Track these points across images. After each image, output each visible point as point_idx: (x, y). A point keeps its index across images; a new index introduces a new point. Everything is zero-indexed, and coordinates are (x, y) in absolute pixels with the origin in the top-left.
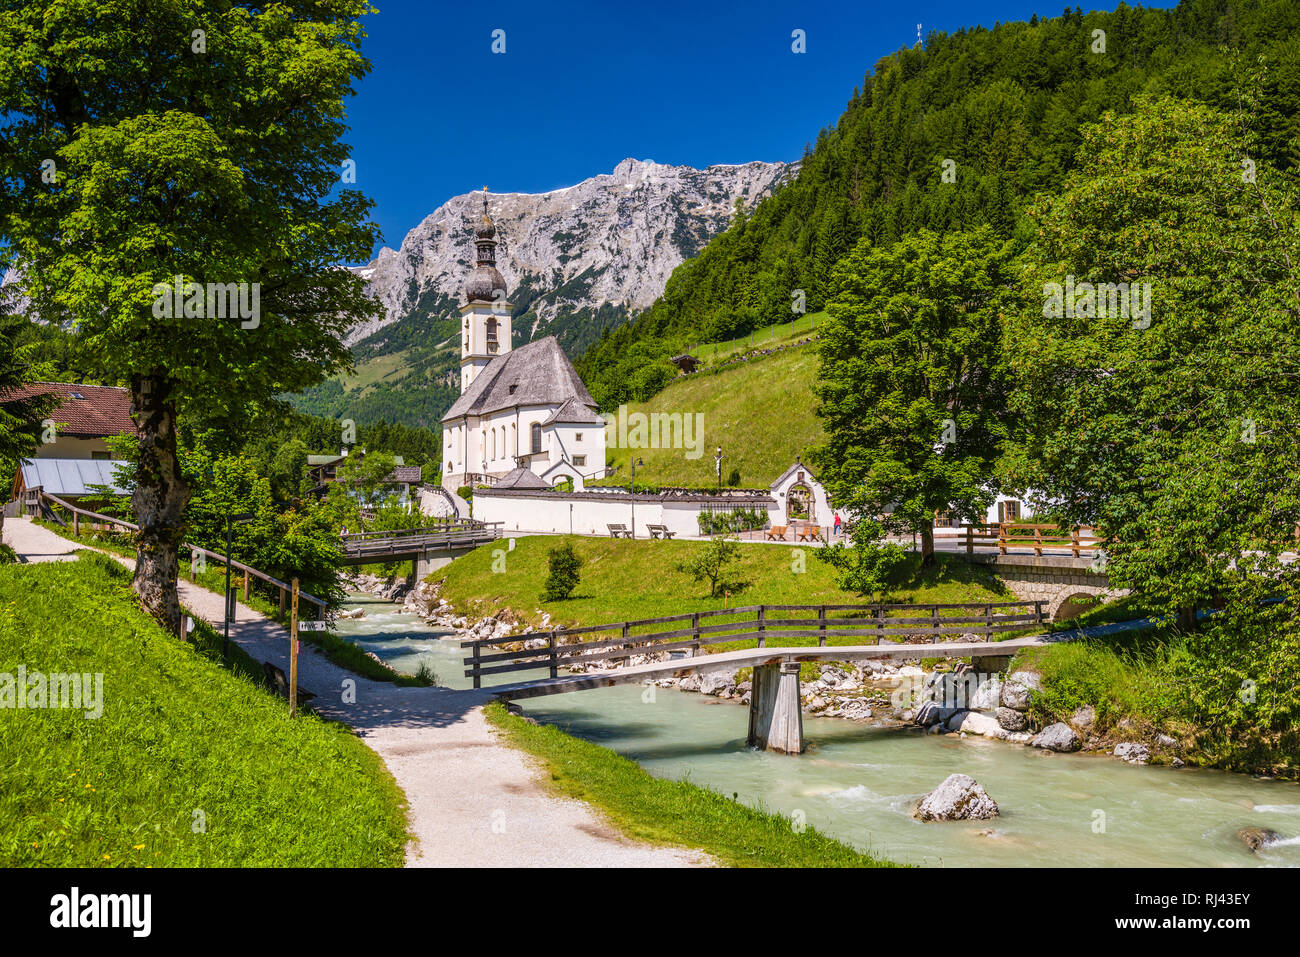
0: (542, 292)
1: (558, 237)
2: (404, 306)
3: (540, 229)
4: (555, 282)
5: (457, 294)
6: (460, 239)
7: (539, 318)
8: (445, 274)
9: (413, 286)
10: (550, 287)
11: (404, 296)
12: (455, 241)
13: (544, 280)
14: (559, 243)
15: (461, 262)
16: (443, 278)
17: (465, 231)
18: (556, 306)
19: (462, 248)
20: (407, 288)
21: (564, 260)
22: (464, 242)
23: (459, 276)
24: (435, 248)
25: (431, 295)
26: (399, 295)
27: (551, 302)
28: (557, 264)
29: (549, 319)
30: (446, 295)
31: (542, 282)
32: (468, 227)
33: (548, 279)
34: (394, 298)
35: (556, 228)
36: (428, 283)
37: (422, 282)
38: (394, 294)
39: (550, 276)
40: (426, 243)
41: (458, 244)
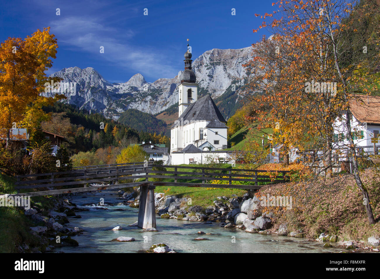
0: (240, 86)
1: (246, 65)
3: (239, 63)
4: (245, 82)
5: (207, 88)
6: (208, 67)
7: (238, 96)
8: (203, 80)
10: (243, 84)
12: (207, 68)
13: (240, 82)
14: (246, 68)
15: (209, 76)
16: (202, 82)
17: (211, 64)
18: (245, 92)
19: (209, 70)
21: (248, 74)
22: (210, 68)
23: (208, 81)
24: (200, 71)
27: (243, 90)
28: (246, 76)
29: (242, 97)
30: (203, 88)
31: (240, 83)
32: (212, 62)
33: (242, 82)
35: (245, 62)
39: (243, 81)
41: (208, 69)
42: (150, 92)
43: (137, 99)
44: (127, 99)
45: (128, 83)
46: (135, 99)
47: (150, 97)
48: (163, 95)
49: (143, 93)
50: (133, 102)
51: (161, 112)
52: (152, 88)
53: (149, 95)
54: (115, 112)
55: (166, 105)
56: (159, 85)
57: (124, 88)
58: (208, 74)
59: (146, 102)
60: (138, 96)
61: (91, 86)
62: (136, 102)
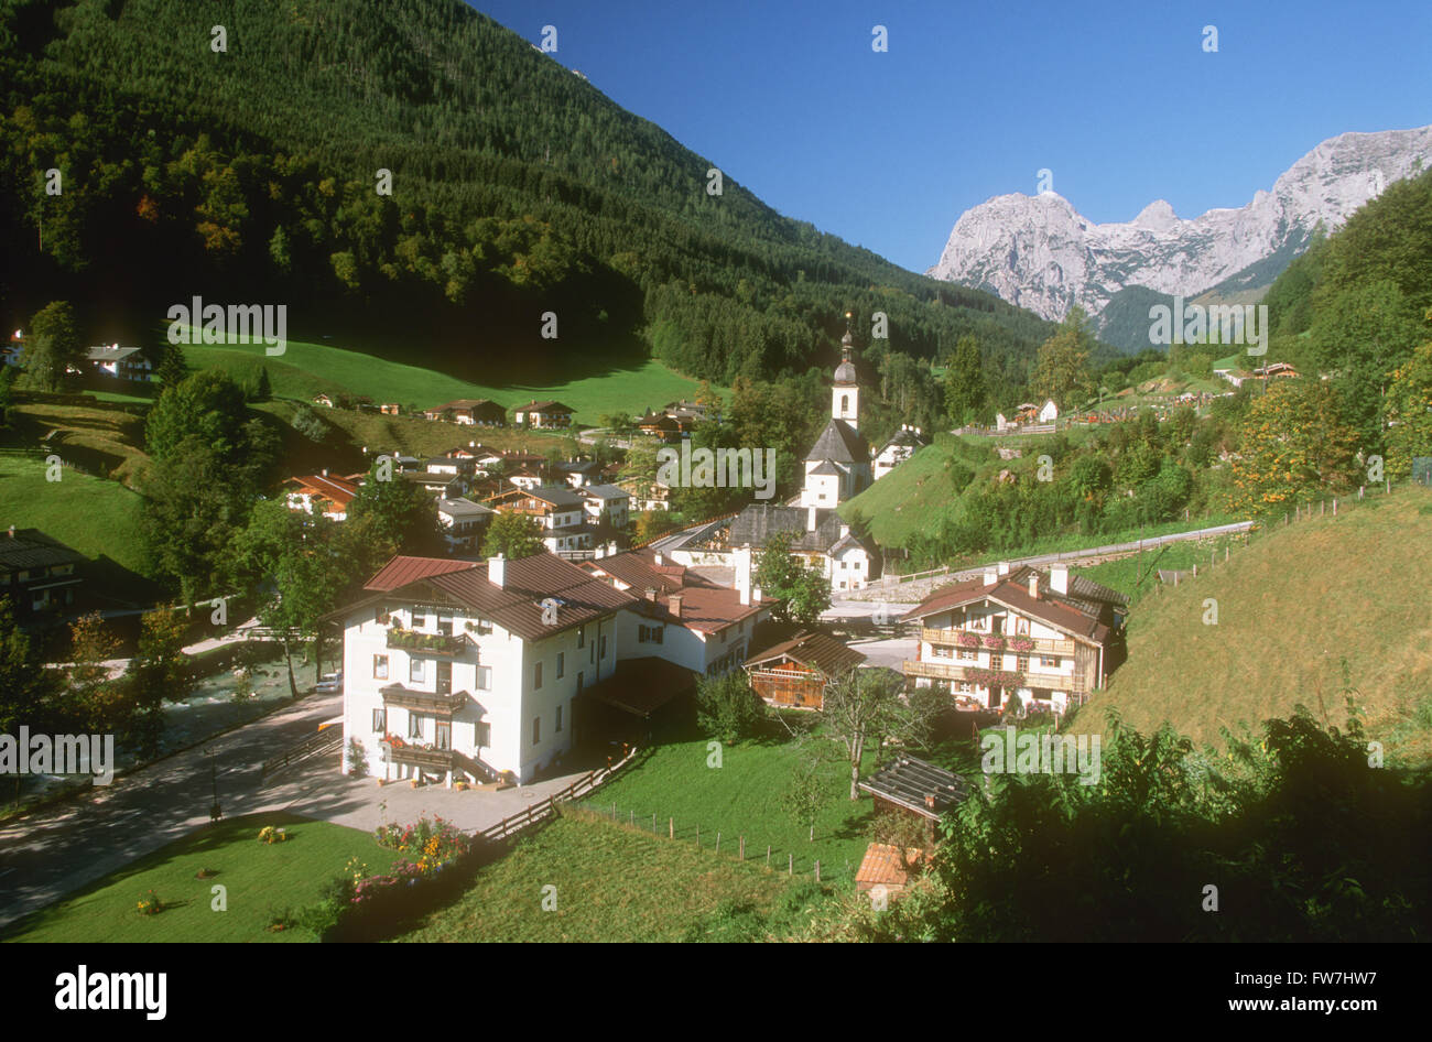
2: (1272, 243)
6: (1328, 179)
8: (1312, 212)
9: (1282, 225)
11: (1273, 235)
12: (1324, 181)
15: (1328, 200)
16: (1311, 216)
17: (1334, 171)
19: (1330, 187)
20: (1275, 227)
22: (1333, 181)
23: (1326, 214)
24: (1305, 189)
25: (1299, 232)
26: (1268, 233)
32: (1337, 167)
34: (1263, 237)
36: (1296, 221)
37: (1290, 221)
38: (1262, 232)
40: (1295, 185)
41: (1327, 184)
42: (1185, 244)
43: (1152, 261)
44: (1130, 261)
45: (1135, 223)
46: (1147, 260)
47: (1183, 255)
48: (1215, 250)
49: (1168, 247)
50: (1142, 266)
51: (1205, 292)
52: (1189, 233)
53: (1182, 249)
54: (1102, 291)
55: (1218, 273)
56: (1205, 226)
57: (1124, 236)
58: (1325, 197)
59: (1172, 266)
60: (1156, 252)
61: (1049, 234)
62: (1149, 266)
